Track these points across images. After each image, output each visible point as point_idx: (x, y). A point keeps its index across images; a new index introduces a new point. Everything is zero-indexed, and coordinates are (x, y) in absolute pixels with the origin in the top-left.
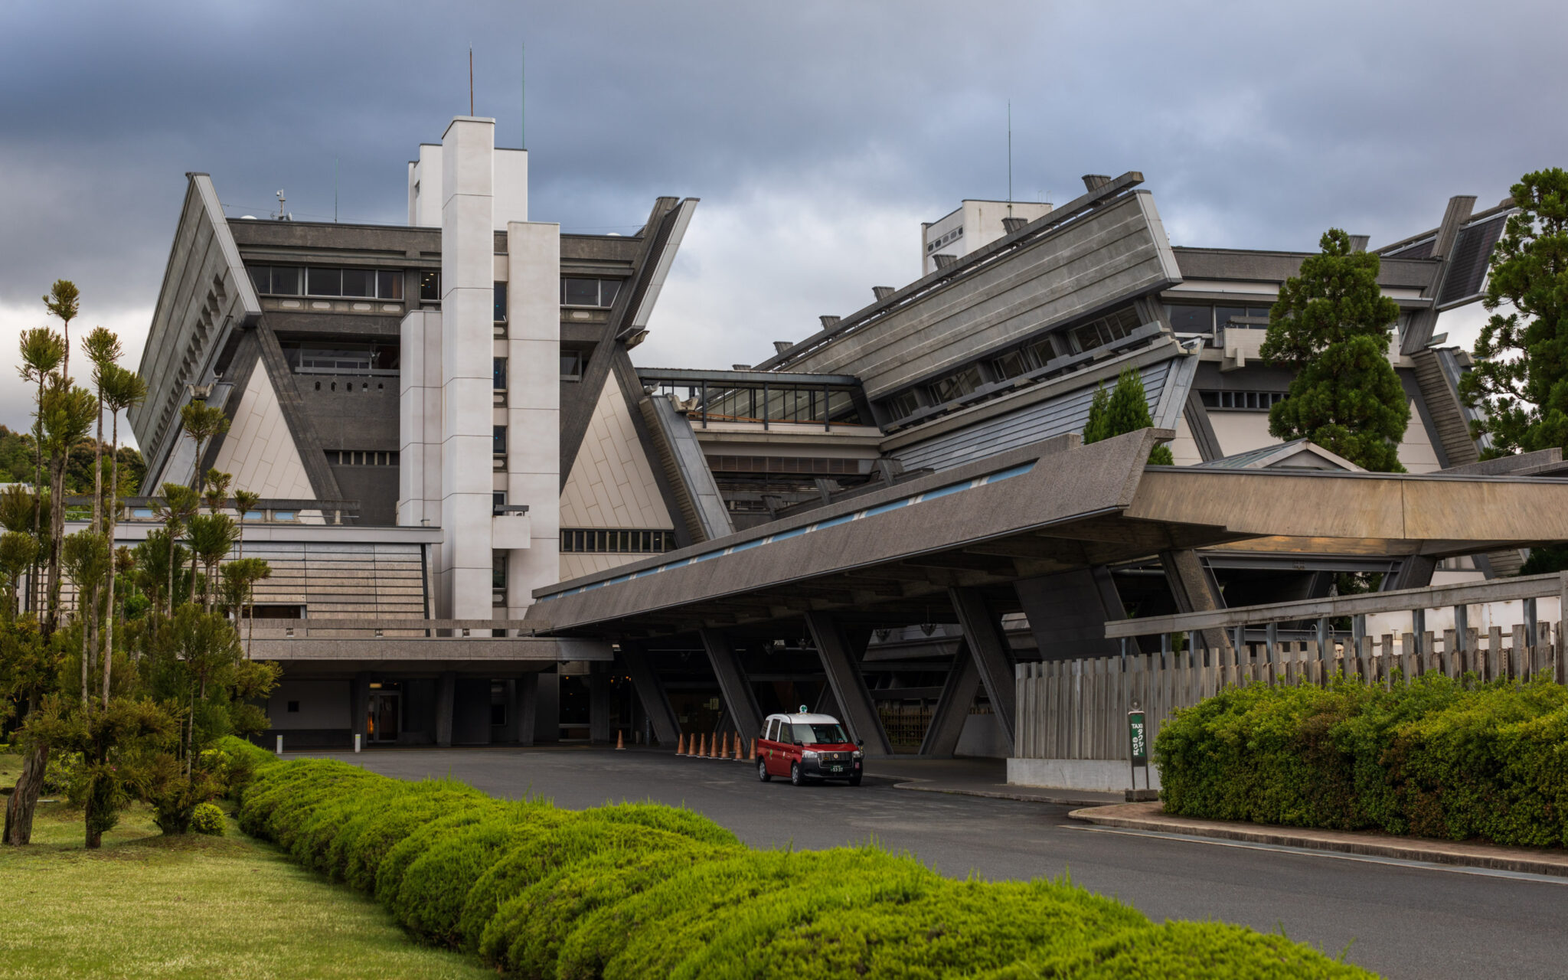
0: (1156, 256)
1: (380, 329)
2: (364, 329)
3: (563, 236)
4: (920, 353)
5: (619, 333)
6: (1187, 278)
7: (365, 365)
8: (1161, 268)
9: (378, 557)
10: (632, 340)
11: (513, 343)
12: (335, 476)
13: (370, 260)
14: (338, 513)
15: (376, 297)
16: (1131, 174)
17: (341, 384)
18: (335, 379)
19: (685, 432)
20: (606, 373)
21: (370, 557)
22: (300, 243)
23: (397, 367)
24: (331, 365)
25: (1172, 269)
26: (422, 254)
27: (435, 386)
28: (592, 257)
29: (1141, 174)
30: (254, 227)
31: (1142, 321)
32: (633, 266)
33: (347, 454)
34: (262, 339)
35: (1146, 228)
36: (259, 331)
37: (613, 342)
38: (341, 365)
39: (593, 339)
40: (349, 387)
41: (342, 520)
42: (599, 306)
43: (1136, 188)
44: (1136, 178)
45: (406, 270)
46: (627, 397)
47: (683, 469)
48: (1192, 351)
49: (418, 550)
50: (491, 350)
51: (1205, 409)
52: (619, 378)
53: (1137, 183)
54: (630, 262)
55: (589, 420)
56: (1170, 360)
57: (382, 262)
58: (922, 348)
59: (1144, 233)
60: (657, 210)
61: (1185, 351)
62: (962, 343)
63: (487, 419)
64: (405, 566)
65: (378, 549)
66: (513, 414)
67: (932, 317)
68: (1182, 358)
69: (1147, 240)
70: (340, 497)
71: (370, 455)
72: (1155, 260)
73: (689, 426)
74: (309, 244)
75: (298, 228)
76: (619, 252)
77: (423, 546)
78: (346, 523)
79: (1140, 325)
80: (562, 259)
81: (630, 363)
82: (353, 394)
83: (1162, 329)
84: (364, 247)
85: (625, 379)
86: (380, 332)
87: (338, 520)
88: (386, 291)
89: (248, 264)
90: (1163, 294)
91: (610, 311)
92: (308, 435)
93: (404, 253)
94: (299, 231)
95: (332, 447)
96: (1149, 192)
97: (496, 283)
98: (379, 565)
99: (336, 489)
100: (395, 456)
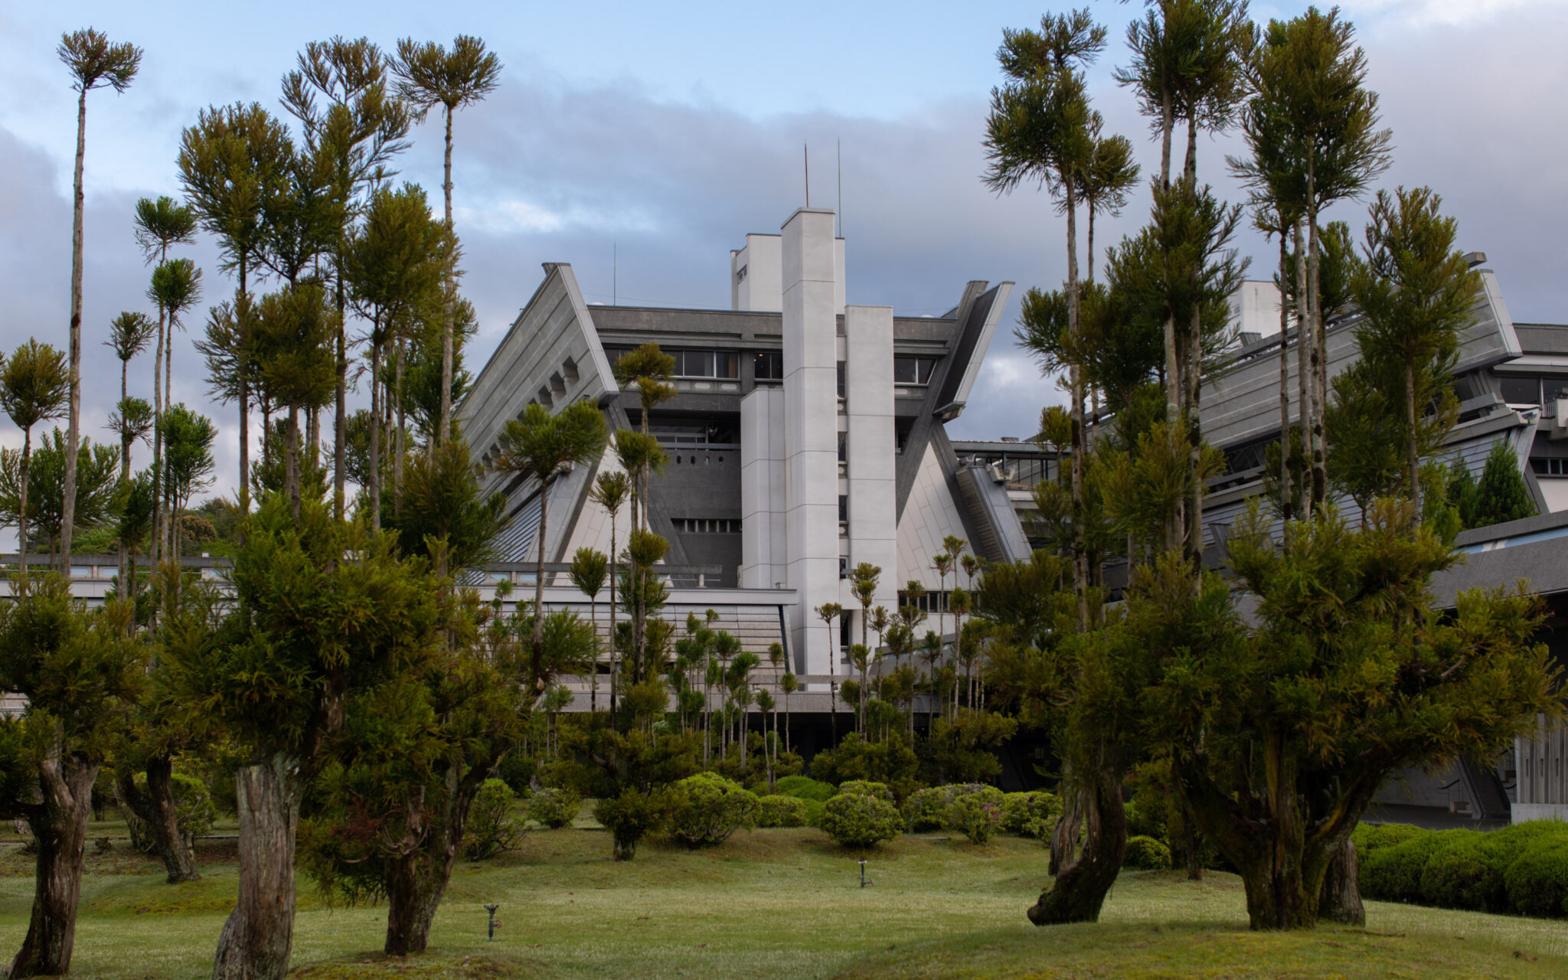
0: (1498, 332)
1: (719, 407)
2: (704, 406)
3: (896, 319)
4: (1218, 425)
5: (936, 408)
6: (1526, 353)
7: (702, 440)
8: (1502, 343)
9: (740, 617)
10: (947, 415)
11: (852, 418)
12: (681, 543)
13: (710, 343)
14: (702, 577)
15: (715, 377)
16: (1474, 254)
17: (686, 457)
18: (680, 453)
19: (1003, 500)
20: (925, 446)
21: (734, 618)
22: (646, 327)
23: (739, 441)
24: (671, 439)
25: (1513, 345)
26: (756, 336)
27: (783, 459)
28: (910, 338)
29: (1483, 254)
30: (604, 312)
31: (1474, 392)
32: (947, 345)
33: (691, 522)
34: (614, 417)
35: (1488, 305)
36: (611, 409)
37: (930, 417)
38: (680, 440)
39: (913, 414)
40: (693, 460)
41: (706, 583)
42: (917, 383)
43: (1478, 267)
44: (1479, 258)
45: (742, 351)
46: (944, 468)
47: (1001, 535)
48: (1532, 421)
49: (776, 610)
50: (836, 425)
51: (1535, 475)
52: (937, 450)
53: (1478, 263)
54: (944, 343)
55: (910, 490)
56: (1508, 430)
57: (721, 345)
58: (1221, 420)
59: (1486, 310)
60: (968, 292)
61: (1525, 421)
62: (1266, 416)
63: (834, 489)
64: (765, 625)
65: (740, 609)
66: (853, 483)
67: (1233, 391)
68: (1521, 428)
69: (1487, 318)
70: (686, 561)
71: (712, 523)
72: (1496, 336)
73: (1006, 496)
74: (654, 328)
75: (645, 314)
76: (934, 332)
77: (780, 607)
78: (710, 585)
79: (1472, 397)
80: (896, 341)
81: (946, 437)
82: (696, 467)
83: (1497, 401)
84: (704, 330)
85: (942, 451)
86: (720, 409)
87: (702, 583)
88: (724, 371)
89: (607, 347)
90: (1497, 368)
91: (926, 388)
92: (657, 505)
93: (739, 336)
94: (645, 316)
95: (678, 516)
96: (1491, 271)
97: (838, 363)
98: (742, 625)
99: (683, 554)
100: (737, 524)
